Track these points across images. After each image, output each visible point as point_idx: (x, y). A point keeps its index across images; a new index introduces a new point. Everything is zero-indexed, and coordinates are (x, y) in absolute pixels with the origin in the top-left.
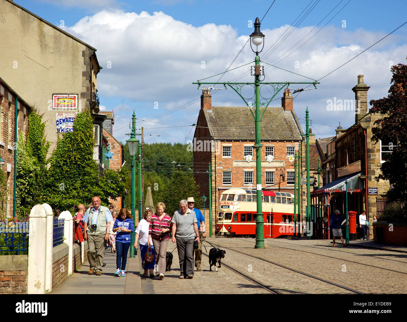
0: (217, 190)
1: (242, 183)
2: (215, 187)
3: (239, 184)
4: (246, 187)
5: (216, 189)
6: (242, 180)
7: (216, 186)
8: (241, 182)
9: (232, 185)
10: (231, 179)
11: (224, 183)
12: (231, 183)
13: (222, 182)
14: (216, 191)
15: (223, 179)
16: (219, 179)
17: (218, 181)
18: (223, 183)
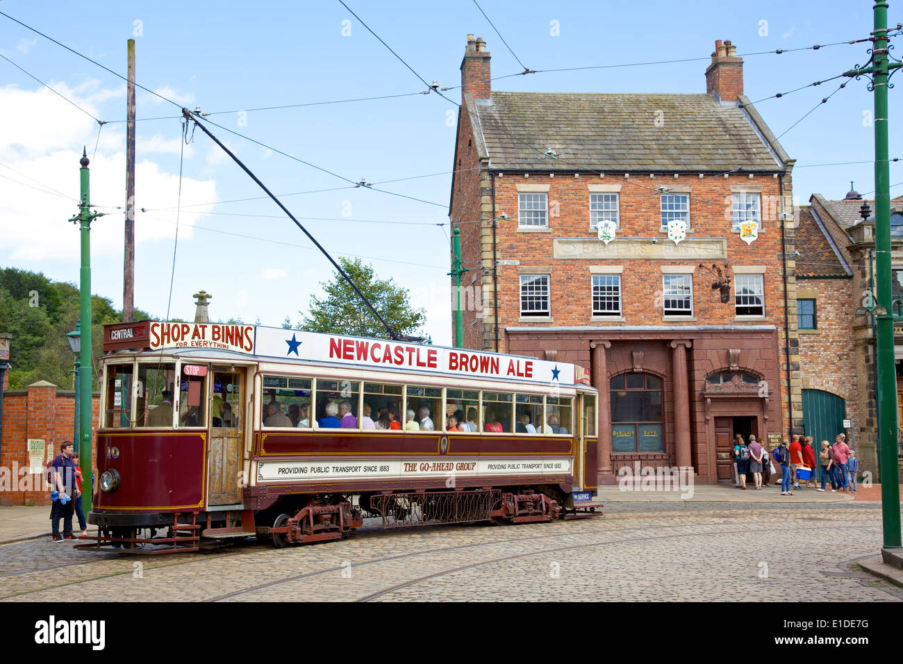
0: (501, 335)
1: (587, 310)
2: (494, 326)
3: (574, 315)
4: (598, 326)
5: (496, 330)
6: (584, 302)
7: (496, 323)
8: (581, 310)
9: (553, 321)
10: (549, 301)
11: (524, 314)
12: (547, 314)
13: (518, 308)
14: (497, 340)
15: (521, 301)
16: (507, 298)
17: (502, 305)
18: (522, 311)
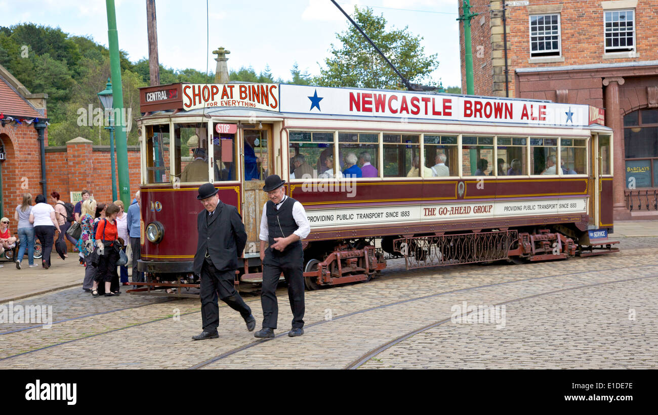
0: (512, 77)
1: (599, 48)
2: (504, 68)
3: (586, 54)
4: (611, 63)
5: (506, 72)
6: (596, 39)
7: (506, 66)
8: (593, 47)
9: (563, 60)
10: (559, 41)
11: (533, 55)
12: (557, 54)
13: (528, 49)
14: (507, 82)
15: (531, 42)
16: (516, 39)
17: (512, 47)
18: (532, 52)
